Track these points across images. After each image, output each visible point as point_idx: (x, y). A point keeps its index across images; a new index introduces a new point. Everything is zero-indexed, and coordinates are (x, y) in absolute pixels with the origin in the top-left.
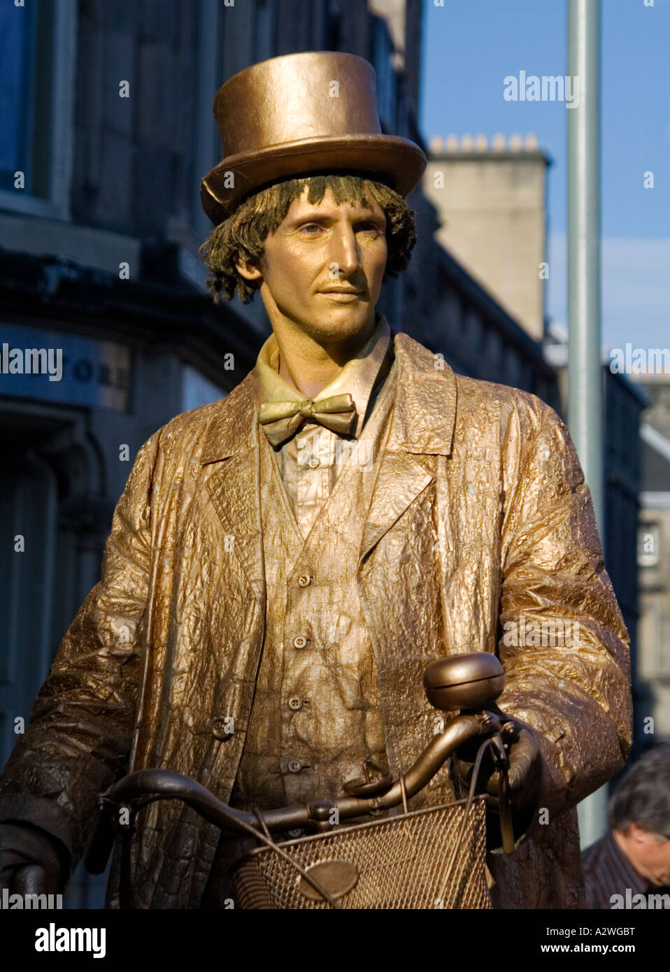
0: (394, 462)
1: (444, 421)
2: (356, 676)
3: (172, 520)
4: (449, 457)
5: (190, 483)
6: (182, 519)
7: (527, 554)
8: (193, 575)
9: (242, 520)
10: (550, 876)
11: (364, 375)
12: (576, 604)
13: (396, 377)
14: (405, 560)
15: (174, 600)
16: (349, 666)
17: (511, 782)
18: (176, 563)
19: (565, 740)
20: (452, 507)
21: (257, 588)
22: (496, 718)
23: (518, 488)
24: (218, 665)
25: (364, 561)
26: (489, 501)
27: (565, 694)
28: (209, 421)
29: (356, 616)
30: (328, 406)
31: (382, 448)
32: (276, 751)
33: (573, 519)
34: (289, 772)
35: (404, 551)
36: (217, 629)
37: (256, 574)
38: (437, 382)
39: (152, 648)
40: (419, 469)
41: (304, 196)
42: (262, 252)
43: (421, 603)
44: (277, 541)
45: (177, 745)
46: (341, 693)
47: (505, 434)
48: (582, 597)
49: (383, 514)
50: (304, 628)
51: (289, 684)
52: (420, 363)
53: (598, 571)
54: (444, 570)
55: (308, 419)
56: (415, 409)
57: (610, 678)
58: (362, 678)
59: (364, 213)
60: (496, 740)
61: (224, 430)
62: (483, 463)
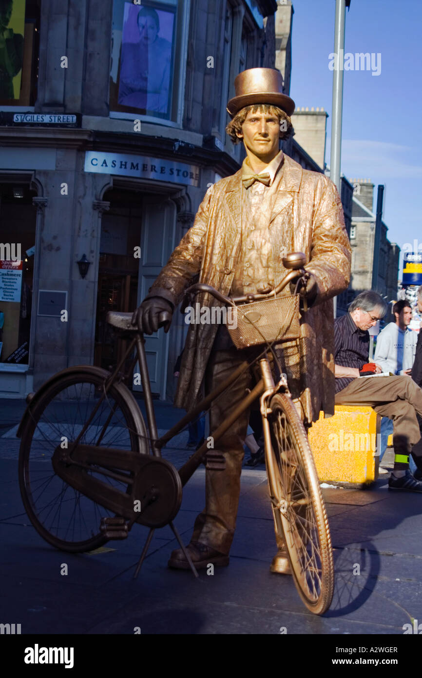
0: (282, 194)
1: (298, 181)
2: (266, 258)
3: (215, 209)
4: (298, 192)
5: (221, 198)
6: (218, 208)
7: (321, 224)
8: (221, 225)
9: (236, 209)
10: (323, 321)
11: (274, 168)
12: (336, 240)
13: (284, 169)
14: (283, 223)
15: (215, 232)
16: (265, 255)
17: (307, 290)
18: (216, 222)
19: (326, 279)
20: (298, 208)
21: (239, 230)
22: (304, 272)
23: (320, 203)
24: (227, 252)
25: (271, 223)
26: (310, 207)
27: (328, 266)
28: (229, 181)
29: (267, 239)
30: (262, 176)
31: (278, 189)
32: (242, 279)
33: (336, 214)
34: (245, 286)
35: (283, 221)
36: (227, 242)
37: (239, 226)
38: (297, 170)
39: (207, 247)
40: (289, 196)
41: (252, 111)
42: (241, 129)
43: (287, 236)
44: (245, 216)
45: (214, 276)
46: (261, 262)
47: (316, 187)
48: (337, 238)
49: (277, 209)
50: (252, 242)
51: (246, 259)
52: (292, 164)
53: (343, 229)
54: (295, 226)
55: (256, 180)
56: (288, 177)
57: (344, 262)
58: (268, 258)
59: (270, 116)
60: (303, 278)
61: (233, 183)
62: (309, 195)
